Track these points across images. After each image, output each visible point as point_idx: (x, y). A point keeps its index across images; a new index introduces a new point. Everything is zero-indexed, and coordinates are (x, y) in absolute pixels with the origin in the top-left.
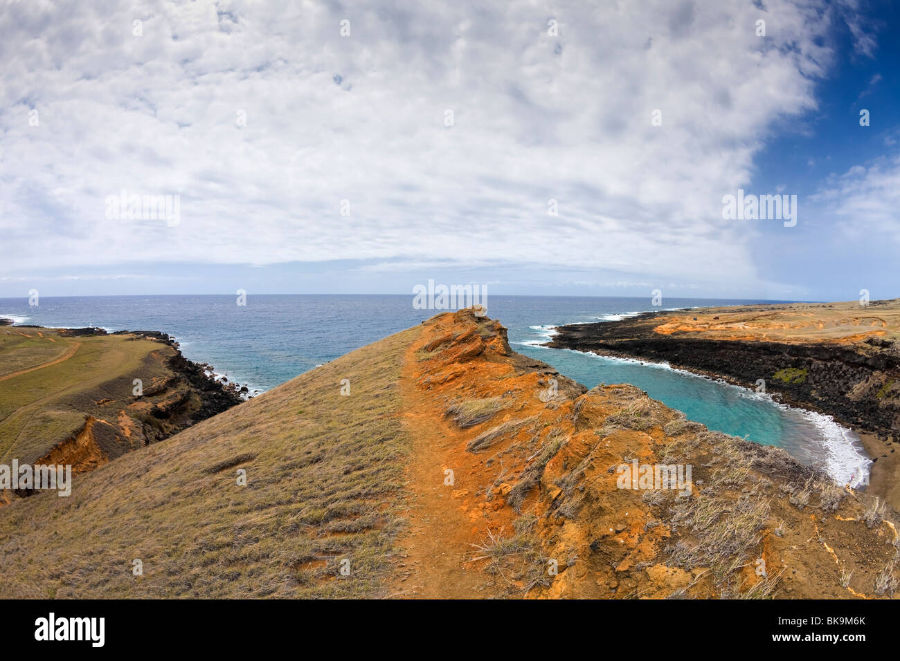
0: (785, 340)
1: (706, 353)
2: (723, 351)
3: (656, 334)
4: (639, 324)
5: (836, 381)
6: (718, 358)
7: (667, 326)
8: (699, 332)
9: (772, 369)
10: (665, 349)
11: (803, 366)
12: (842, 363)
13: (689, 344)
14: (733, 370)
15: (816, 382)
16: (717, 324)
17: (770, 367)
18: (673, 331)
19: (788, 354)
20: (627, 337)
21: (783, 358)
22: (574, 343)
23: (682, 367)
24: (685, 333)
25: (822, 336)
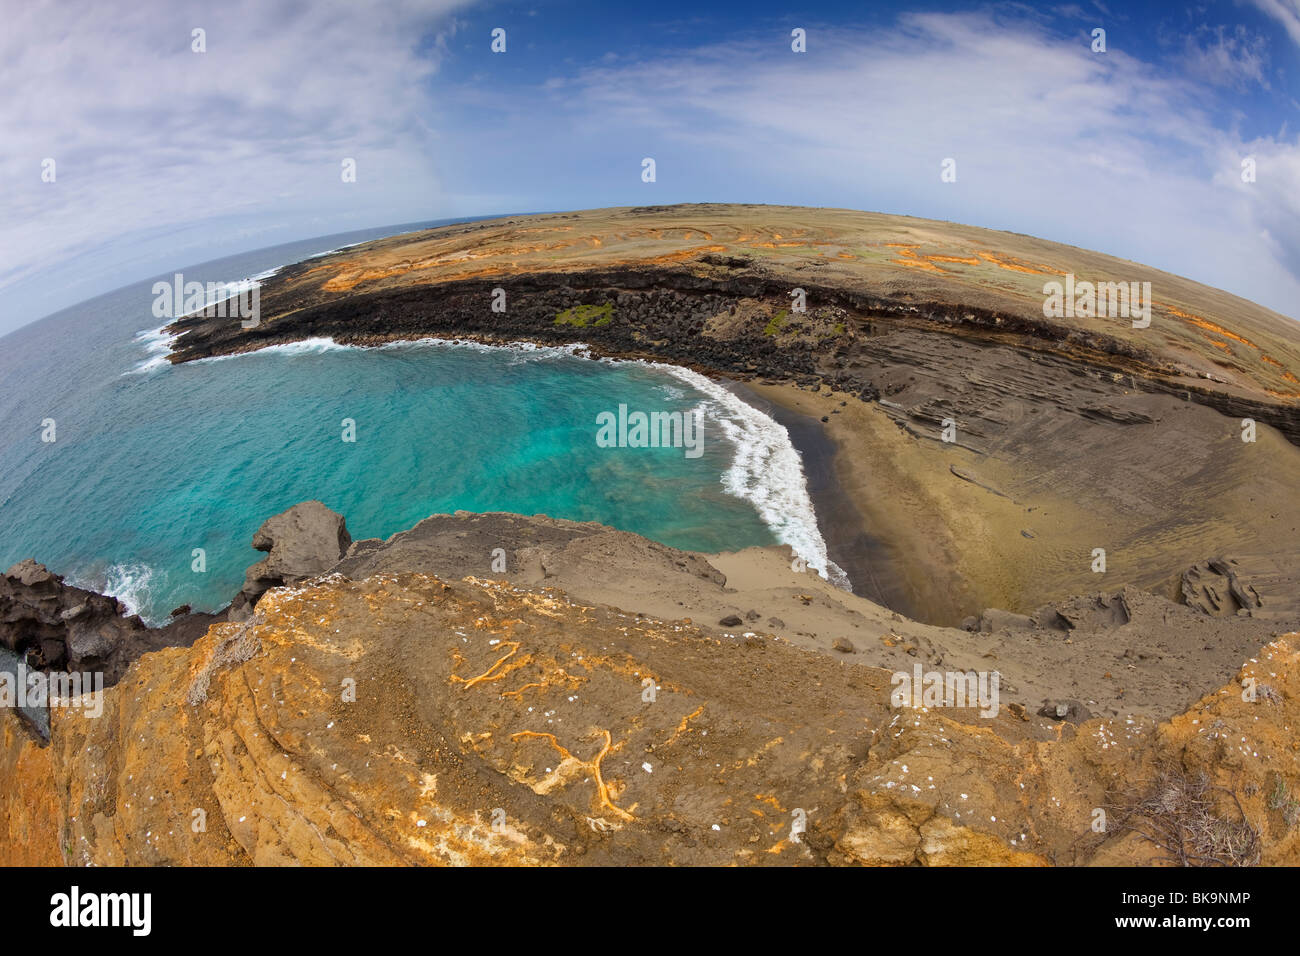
0: (555, 267)
1: (425, 305)
2: (453, 298)
3: (329, 295)
4: (292, 285)
5: (668, 315)
6: (448, 310)
7: (342, 277)
8: (397, 277)
9: (549, 311)
10: (355, 313)
11: (603, 301)
12: (672, 291)
13: (394, 297)
14: (481, 322)
15: (633, 321)
16: (423, 260)
17: (545, 309)
18: (354, 283)
19: (570, 286)
20: (283, 311)
21: (563, 293)
22: (206, 345)
23: (392, 336)
24: (374, 282)
25: (620, 257)
